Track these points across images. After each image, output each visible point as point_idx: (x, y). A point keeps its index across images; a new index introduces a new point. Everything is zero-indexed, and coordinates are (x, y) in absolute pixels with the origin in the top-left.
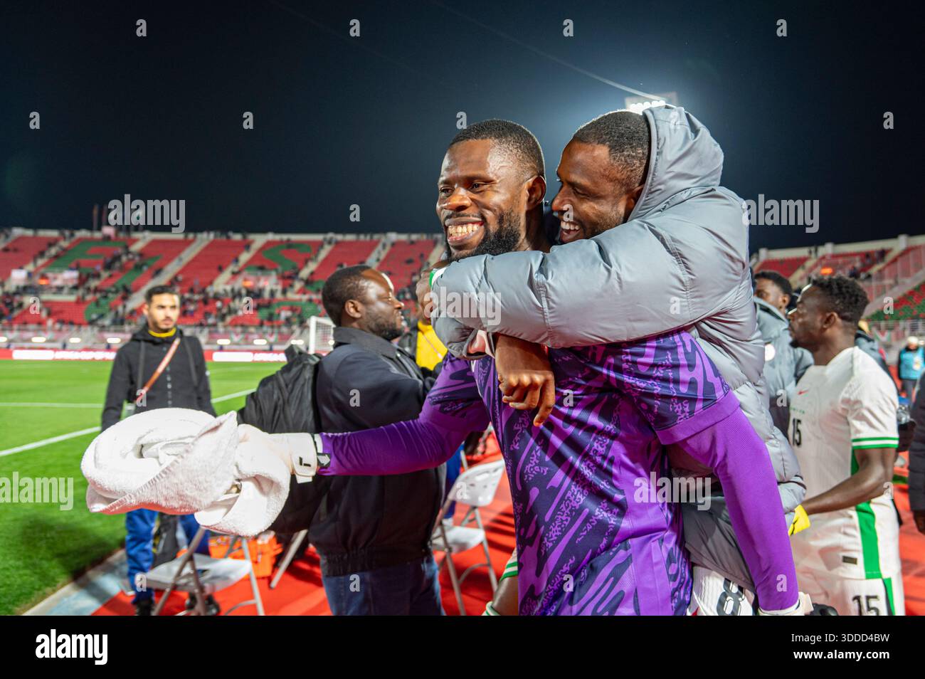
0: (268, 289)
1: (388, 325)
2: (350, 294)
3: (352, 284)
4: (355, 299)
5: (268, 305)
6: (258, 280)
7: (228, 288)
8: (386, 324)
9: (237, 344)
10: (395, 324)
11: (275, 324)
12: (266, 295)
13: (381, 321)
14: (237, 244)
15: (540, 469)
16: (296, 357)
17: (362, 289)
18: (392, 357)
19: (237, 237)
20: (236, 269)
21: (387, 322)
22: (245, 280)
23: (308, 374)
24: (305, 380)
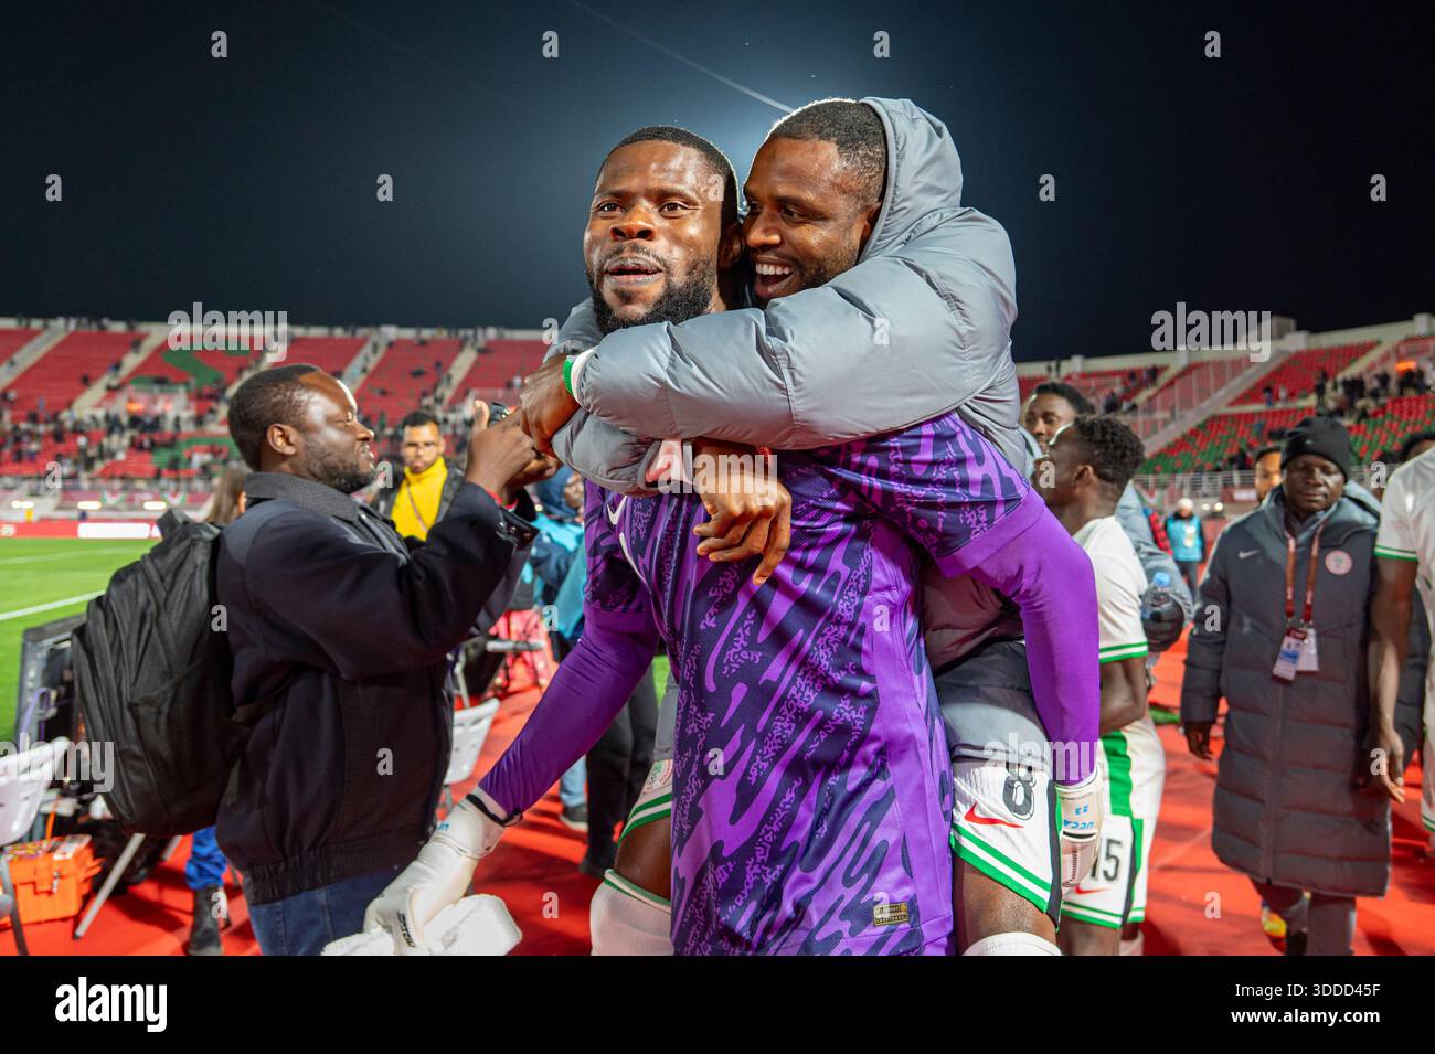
0: (171, 416)
1: (345, 468)
2: (276, 414)
3: (279, 397)
4: (285, 424)
5: (172, 443)
6: (154, 401)
7: (100, 414)
8: (341, 466)
9: (114, 509)
10: (357, 465)
11: (182, 475)
12: (169, 427)
13: (333, 460)
14: (117, 337)
15: (749, 655)
16: (178, 528)
17: (298, 405)
18: (350, 519)
19: (119, 327)
20: (114, 383)
21: (343, 462)
22: (131, 401)
23: (201, 556)
24: (196, 567)
